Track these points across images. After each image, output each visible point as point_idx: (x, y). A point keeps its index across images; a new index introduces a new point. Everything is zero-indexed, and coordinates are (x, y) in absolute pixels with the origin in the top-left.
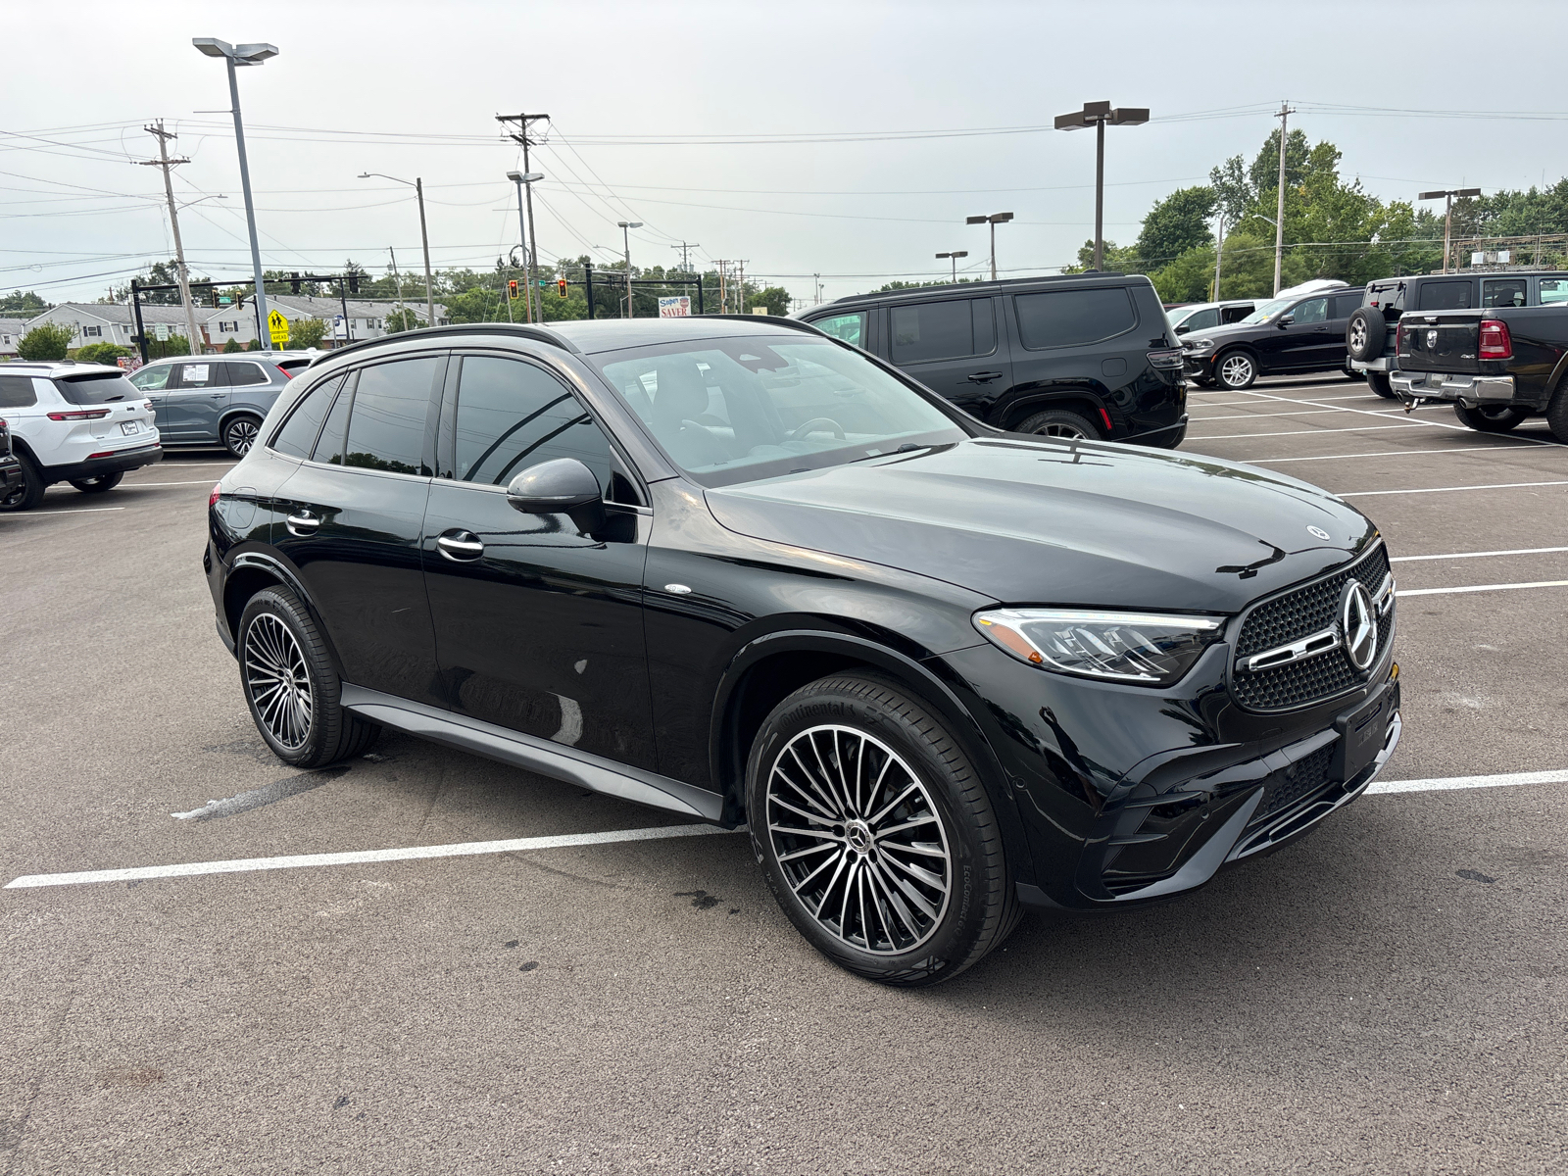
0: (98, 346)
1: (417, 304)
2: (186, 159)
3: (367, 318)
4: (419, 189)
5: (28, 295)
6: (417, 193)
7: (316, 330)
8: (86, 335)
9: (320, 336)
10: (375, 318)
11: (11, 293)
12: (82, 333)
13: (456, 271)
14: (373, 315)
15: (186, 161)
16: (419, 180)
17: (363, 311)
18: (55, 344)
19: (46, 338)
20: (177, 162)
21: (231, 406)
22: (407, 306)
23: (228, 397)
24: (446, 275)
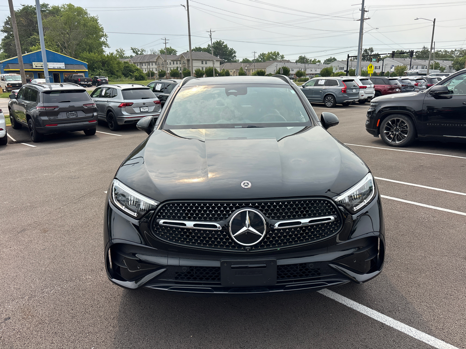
0: (339, 73)
1: (442, 61)
2: (369, 18)
3: (422, 65)
4: (434, 22)
5: (333, 58)
6: (433, 24)
7: (403, 69)
8: (340, 69)
9: (404, 71)
10: (425, 65)
11: (329, 57)
12: (339, 69)
13: (463, 49)
14: (425, 64)
15: (369, 19)
16: (435, 19)
17: (421, 63)
18: (329, 72)
19: (327, 70)
20: (367, 19)
21: (328, 92)
22: (437, 61)
23: (327, 89)
24: (458, 50)
